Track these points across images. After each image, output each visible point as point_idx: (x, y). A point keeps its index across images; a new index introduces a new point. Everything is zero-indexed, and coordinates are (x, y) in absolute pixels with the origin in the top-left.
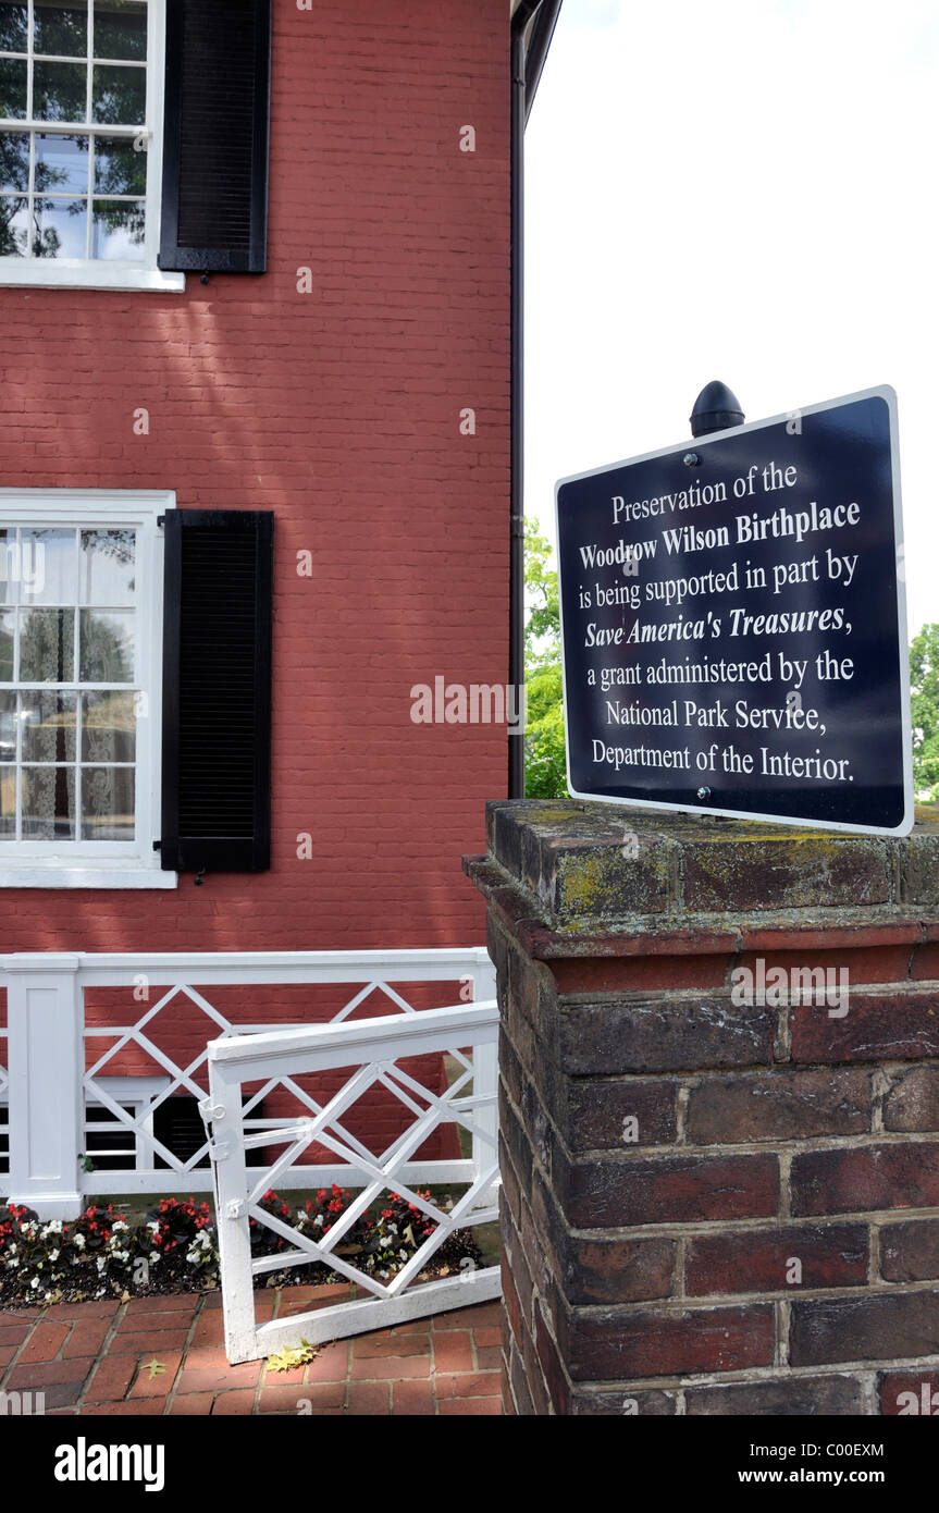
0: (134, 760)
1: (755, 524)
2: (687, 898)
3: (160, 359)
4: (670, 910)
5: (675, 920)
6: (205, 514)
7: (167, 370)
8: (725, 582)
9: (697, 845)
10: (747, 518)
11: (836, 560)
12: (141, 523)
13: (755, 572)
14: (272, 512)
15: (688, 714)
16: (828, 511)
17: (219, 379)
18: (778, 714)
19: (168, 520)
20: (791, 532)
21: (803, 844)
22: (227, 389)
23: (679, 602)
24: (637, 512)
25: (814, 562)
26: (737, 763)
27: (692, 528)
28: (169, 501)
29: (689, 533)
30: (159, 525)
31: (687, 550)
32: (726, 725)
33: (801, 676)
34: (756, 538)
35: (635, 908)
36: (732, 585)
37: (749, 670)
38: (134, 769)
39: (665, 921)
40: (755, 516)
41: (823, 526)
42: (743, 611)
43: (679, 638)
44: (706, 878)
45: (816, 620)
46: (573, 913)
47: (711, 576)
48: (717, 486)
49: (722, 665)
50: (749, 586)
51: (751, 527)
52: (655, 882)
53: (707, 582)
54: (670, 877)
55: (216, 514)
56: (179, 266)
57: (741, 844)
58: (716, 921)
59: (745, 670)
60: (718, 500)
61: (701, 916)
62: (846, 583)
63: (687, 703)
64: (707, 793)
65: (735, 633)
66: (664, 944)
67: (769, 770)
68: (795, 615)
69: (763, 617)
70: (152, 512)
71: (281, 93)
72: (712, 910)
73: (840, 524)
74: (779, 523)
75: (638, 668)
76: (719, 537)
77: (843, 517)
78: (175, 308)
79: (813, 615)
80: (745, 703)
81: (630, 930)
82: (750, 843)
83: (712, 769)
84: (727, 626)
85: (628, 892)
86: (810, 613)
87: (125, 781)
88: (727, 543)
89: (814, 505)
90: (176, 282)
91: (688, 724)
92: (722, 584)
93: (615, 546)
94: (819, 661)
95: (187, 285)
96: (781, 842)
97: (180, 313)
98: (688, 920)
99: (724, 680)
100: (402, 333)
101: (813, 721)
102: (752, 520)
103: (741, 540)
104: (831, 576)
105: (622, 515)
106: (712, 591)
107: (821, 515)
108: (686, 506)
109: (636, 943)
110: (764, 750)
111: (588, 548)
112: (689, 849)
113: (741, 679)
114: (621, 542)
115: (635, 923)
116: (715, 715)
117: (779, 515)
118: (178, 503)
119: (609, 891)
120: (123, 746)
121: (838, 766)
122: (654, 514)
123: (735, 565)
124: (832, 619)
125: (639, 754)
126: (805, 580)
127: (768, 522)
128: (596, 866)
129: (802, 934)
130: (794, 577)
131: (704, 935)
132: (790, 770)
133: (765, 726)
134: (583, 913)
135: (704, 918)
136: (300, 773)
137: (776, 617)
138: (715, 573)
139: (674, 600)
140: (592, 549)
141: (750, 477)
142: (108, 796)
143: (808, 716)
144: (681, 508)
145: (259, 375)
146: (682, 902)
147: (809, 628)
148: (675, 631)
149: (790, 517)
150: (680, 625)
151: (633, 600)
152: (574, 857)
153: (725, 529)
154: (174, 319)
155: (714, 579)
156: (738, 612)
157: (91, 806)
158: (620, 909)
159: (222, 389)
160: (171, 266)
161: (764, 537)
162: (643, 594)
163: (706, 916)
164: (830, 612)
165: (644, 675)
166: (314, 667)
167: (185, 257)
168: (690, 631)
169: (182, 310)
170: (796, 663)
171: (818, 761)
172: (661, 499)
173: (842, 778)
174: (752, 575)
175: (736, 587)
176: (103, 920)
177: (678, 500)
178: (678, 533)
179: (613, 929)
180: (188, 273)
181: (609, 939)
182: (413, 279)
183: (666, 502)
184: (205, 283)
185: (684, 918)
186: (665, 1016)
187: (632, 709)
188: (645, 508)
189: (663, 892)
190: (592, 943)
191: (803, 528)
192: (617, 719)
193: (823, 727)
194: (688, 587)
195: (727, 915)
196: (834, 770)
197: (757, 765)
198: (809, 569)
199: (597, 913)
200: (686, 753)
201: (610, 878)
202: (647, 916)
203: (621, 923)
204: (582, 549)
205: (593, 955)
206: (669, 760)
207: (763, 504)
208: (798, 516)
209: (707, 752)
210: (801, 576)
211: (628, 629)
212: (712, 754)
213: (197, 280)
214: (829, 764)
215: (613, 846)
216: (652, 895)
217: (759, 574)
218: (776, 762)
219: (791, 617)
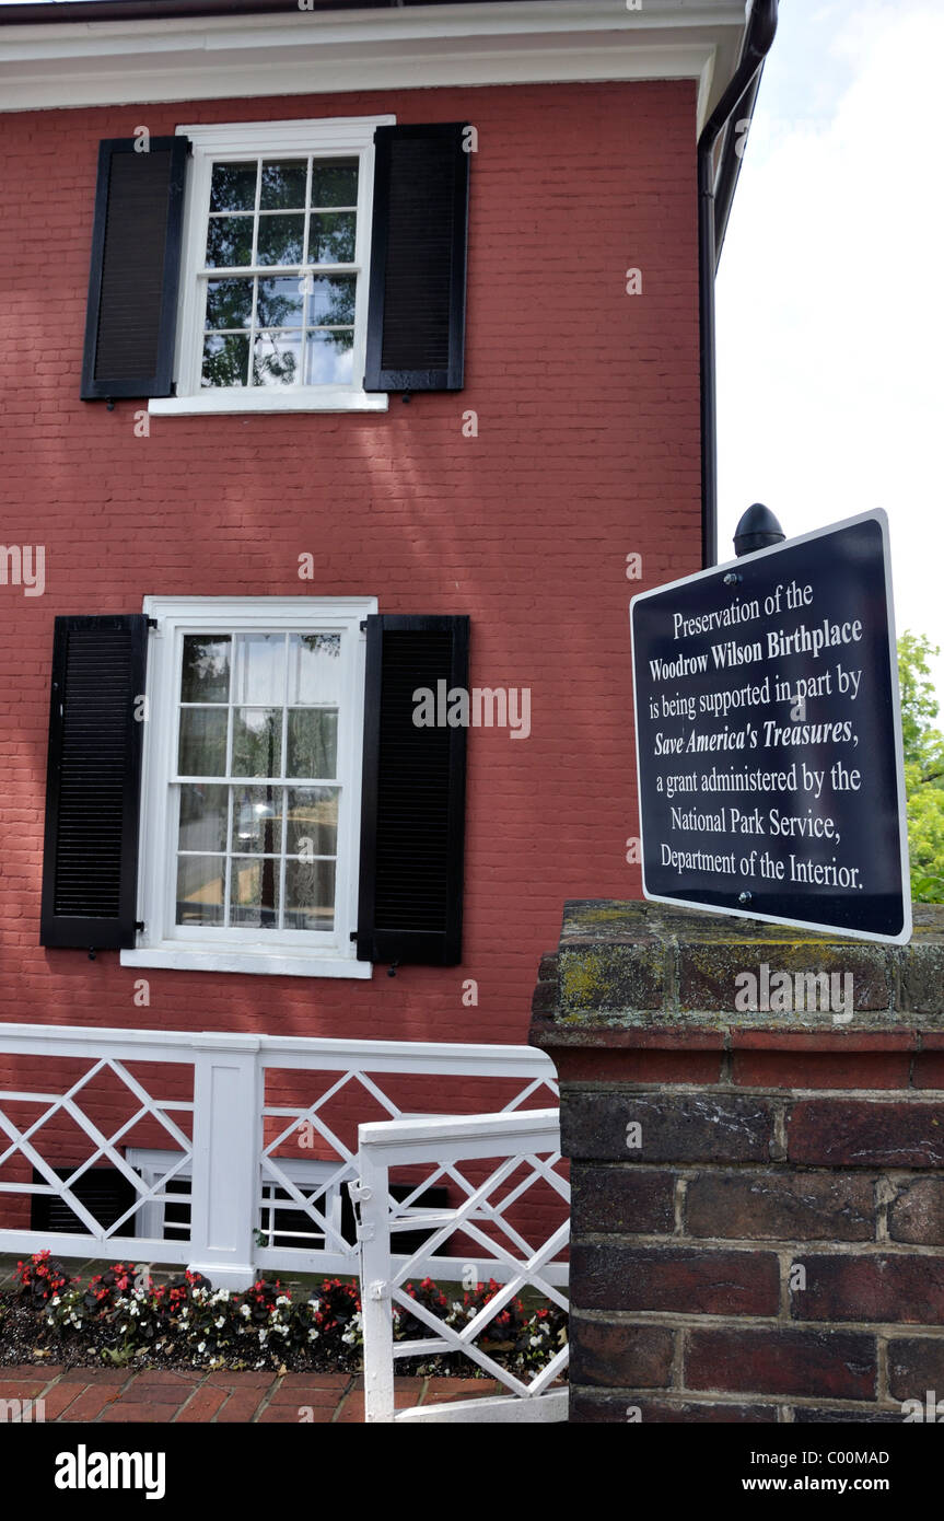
0: (335, 854)
1: (782, 640)
2: (682, 996)
3: (364, 475)
4: (667, 1007)
5: (671, 1017)
6: (403, 619)
7: (371, 484)
8: (759, 695)
9: (692, 946)
10: (775, 634)
11: (845, 675)
12: (345, 628)
13: (783, 685)
14: (468, 617)
15: (733, 821)
16: (837, 627)
17: (419, 491)
18: (802, 822)
19: (369, 625)
20: (809, 648)
21: (798, 949)
22: (426, 500)
23: (725, 714)
24: (693, 628)
25: (828, 676)
26: (772, 870)
27: (734, 643)
28: (372, 607)
29: (731, 648)
30: (362, 629)
31: (730, 664)
32: (762, 832)
33: (820, 786)
34: (783, 654)
35: (632, 1004)
36: (765, 699)
37: (779, 779)
38: (335, 862)
39: (661, 1017)
40: (782, 633)
41: (833, 643)
42: (774, 722)
43: (725, 748)
44: (703, 979)
45: (830, 732)
46: (572, 1005)
47: (749, 689)
48: (752, 604)
49: (759, 774)
50: (778, 699)
51: (779, 643)
52: (652, 980)
53: (746, 694)
54: (667, 976)
55: (415, 618)
56: (383, 388)
57: (736, 947)
58: (711, 1020)
59: (776, 779)
60: (753, 617)
61: (696, 1014)
62: (853, 697)
63: (733, 810)
64: (748, 898)
65: (768, 744)
66: (652, 1038)
67: (797, 877)
68: (814, 727)
69: (789, 729)
70: (354, 618)
71: (477, 224)
72: (708, 1009)
73: (847, 640)
74: (800, 638)
75: (695, 776)
76: (753, 653)
77: (849, 633)
78: (378, 426)
79: (828, 727)
80: (777, 811)
81: (626, 1025)
82: (744, 946)
83: (752, 874)
84: (761, 737)
85: (625, 987)
86: (826, 726)
87: (326, 872)
88: (760, 658)
89: (826, 622)
90: (379, 403)
91: (733, 831)
92: (757, 697)
93: (676, 660)
94: (833, 772)
95: (390, 405)
96: (777, 946)
97: (384, 431)
98: (684, 1017)
99: (760, 789)
100: (593, 441)
101: (830, 830)
102: (780, 637)
103: (771, 656)
104: (841, 690)
105: (681, 629)
106: (750, 704)
107: (832, 632)
108: (729, 623)
109: (627, 1036)
110: (792, 857)
111: (656, 661)
112: (684, 950)
113: (774, 789)
114: (681, 656)
115: (632, 1018)
116: (754, 822)
117: (800, 632)
118: (379, 608)
119: (606, 986)
120: (326, 842)
121: (850, 873)
122: (705, 630)
123: (767, 679)
124: (843, 732)
125: (697, 858)
126: (821, 694)
127: (792, 638)
128: (595, 963)
129: (790, 1036)
130: (812, 692)
131: (694, 1032)
132: (813, 878)
133: (792, 834)
134: (582, 1006)
135: (699, 1016)
136: (492, 870)
137: (799, 729)
138: (752, 687)
139: (721, 712)
140: (659, 662)
141: (777, 596)
142: (312, 886)
143: (826, 825)
144: (725, 624)
145: (456, 486)
146: (677, 1000)
147: (825, 741)
148: (722, 741)
149: (808, 633)
150: (726, 735)
151: (691, 712)
152: (574, 954)
153: (759, 645)
154: (378, 436)
155: (751, 692)
156: (770, 723)
157: (295, 896)
158: (617, 1004)
159: (421, 500)
160: (376, 388)
161: (789, 652)
162: (697, 706)
163: (701, 1014)
164: (840, 724)
165: (699, 783)
166: (508, 766)
167: (388, 379)
168: (734, 742)
169: (385, 428)
170: (816, 773)
171: (834, 869)
172: (710, 616)
173: (854, 886)
174: (780, 687)
175: (768, 701)
176: (300, 1006)
177: (723, 617)
178: (723, 648)
179: (610, 1023)
180: (392, 394)
181: (602, 1031)
182: (604, 389)
183: (714, 618)
184: (406, 401)
185: (680, 1015)
186: (661, 1108)
187: (690, 815)
188: (698, 625)
189: (660, 989)
190: (585, 1035)
191: (818, 644)
192: (679, 824)
193: (837, 836)
194: (731, 700)
195: (722, 1014)
196: (848, 879)
197: (787, 871)
198: (824, 682)
199: (596, 1007)
200: (733, 858)
201: (608, 974)
202: (645, 1012)
203: (618, 1017)
204: (651, 663)
205: (585, 1045)
206: (720, 865)
207: (787, 621)
208: (815, 633)
209: (748, 858)
210: (817, 690)
211: (687, 740)
212: (752, 860)
213: (399, 400)
214: (844, 872)
215: (612, 945)
216: (648, 992)
217: (786, 687)
218: (802, 868)
219: (811, 729)
